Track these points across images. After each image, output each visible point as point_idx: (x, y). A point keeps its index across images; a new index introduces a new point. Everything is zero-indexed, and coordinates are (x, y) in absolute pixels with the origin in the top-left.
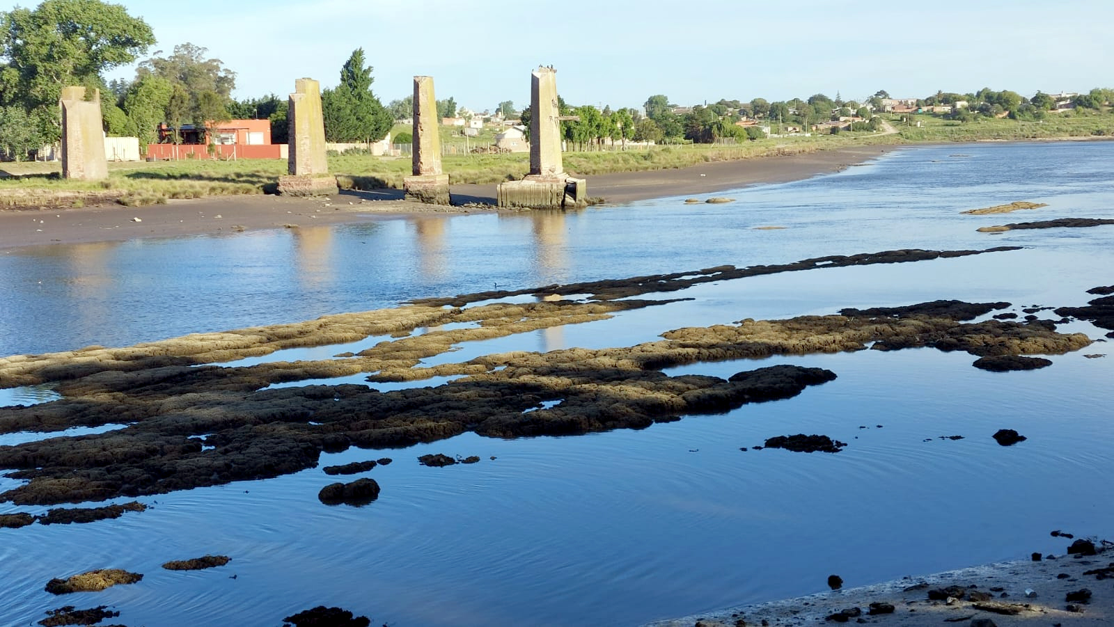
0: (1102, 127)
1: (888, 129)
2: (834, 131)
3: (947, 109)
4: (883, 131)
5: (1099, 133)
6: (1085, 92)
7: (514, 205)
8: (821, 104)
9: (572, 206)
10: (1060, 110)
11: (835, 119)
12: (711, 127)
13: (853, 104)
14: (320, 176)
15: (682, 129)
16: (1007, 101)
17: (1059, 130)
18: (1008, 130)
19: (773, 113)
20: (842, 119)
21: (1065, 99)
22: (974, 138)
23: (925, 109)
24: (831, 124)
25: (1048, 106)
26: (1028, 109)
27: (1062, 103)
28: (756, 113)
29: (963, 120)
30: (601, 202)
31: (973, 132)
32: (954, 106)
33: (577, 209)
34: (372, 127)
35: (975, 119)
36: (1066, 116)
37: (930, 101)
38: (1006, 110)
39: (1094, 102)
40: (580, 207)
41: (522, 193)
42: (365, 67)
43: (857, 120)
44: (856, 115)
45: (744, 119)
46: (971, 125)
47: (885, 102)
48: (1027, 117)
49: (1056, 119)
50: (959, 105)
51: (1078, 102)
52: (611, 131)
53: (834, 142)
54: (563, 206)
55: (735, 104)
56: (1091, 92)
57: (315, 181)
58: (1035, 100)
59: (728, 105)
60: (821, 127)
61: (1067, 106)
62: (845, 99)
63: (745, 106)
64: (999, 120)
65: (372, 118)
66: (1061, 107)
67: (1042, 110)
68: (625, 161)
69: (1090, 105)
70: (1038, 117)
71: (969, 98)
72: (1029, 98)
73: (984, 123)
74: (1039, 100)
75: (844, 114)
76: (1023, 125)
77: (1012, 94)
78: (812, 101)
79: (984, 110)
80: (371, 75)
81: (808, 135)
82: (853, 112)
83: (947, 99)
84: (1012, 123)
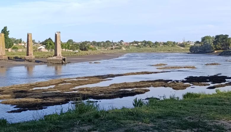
0: (170, 49)
1: (124, 49)
2: (112, 49)
3: (136, 45)
4: (123, 49)
5: (169, 51)
6: (166, 42)
7: (51, 63)
8: (109, 43)
9: (64, 63)
10: (161, 46)
11: (112, 46)
12: (86, 47)
13: (116, 43)
14: (4, 56)
15: (79, 47)
16: (149, 43)
17: (161, 50)
18: (150, 50)
19: (98, 44)
20: (114, 46)
21: (161, 43)
22: (142, 51)
23: (131, 45)
24: (111, 47)
25: (158, 44)
26: (154, 45)
27: (161, 44)
28: (94, 44)
29: (140, 47)
30: (70, 62)
31: (142, 50)
32: (138, 44)
33: (65, 64)
34: (9, 45)
35: (143, 47)
36: (162, 47)
37: (132, 43)
38: (149, 45)
39: (168, 44)
40: (66, 63)
41: (53, 60)
42: (8, 30)
43: (117, 47)
44: (117, 46)
45: (91, 46)
46: (142, 49)
47: (123, 43)
48: (154, 47)
49: (160, 48)
50: (139, 44)
51: (165, 44)
52: (65, 47)
53: (112, 51)
54: (62, 63)
55: (89, 42)
56: (167, 42)
57: (3, 57)
58: (155, 43)
59: (87, 42)
60: (109, 48)
61: (162, 45)
62: (114, 42)
63: (91, 43)
64: (148, 48)
65: (9, 43)
66: (161, 45)
67: (157, 45)
68: (70, 54)
69: (167, 45)
70: (156, 47)
71: (141, 42)
72: (154, 43)
73: (144, 48)
74: (156, 43)
75: (114, 45)
76: (153, 49)
77: (150, 42)
78: (107, 42)
79: (144, 45)
80: (9, 33)
81: (106, 50)
82: (116, 45)
83: (136, 42)
84: (151, 48)
